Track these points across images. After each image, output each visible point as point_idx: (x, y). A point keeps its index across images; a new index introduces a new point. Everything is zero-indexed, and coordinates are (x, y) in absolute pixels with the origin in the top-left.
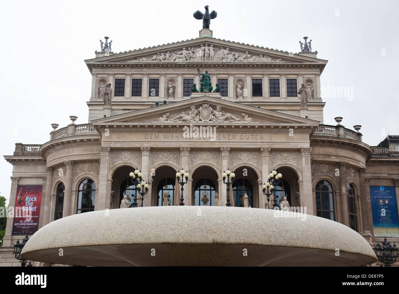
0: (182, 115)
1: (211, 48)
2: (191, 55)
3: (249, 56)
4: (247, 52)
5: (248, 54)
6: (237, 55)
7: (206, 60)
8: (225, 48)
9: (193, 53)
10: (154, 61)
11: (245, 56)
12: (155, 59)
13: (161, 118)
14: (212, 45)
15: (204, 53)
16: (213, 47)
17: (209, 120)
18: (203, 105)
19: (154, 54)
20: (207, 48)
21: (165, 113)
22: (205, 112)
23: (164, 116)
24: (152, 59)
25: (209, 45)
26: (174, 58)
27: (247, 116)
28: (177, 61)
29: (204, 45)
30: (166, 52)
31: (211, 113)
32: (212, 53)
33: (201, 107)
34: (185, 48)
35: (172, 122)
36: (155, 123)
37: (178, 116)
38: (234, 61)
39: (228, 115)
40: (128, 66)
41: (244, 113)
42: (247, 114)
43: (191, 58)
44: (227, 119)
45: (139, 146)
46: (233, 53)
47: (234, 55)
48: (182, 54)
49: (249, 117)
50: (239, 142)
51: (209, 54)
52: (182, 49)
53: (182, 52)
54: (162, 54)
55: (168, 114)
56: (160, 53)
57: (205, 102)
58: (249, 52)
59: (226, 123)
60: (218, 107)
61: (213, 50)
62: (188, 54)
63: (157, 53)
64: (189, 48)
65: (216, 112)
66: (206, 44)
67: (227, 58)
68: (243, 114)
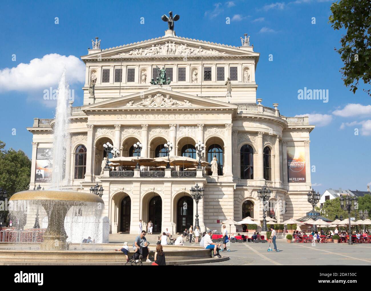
0: (142, 102)
1: (173, 44)
2: (159, 50)
3: (202, 50)
4: (200, 47)
5: (201, 49)
6: (193, 49)
7: (169, 54)
8: (184, 44)
9: (160, 48)
10: (131, 56)
11: (198, 50)
12: (131, 55)
13: (128, 104)
14: (174, 42)
15: (168, 49)
16: (175, 44)
17: (161, 105)
18: (157, 94)
19: (131, 50)
20: (170, 44)
21: (130, 101)
22: (158, 99)
23: (130, 102)
24: (129, 54)
25: (172, 42)
26: (145, 53)
27: (188, 102)
28: (148, 55)
29: (168, 43)
30: (140, 49)
31: (163, 100)
32: (174, 48)
33: (156, 96)
34: (154, 45)
35: (136, 107)
36: (124, 108)
37: (140, 103)
38: (190, 54)
39: (174, 101)
40: (112, 60)
41: (186, 99)
42: (188, 100)
43: (158, 52)
44: (173, 104)
45: (113, 124)
46: (190, 48)
47: (191, 50)
48: (151, 50)
49: (189, 102)
50: (182, 120)
51: (172, 49)
52: (151, 46)
53: (151, 48)
54: (137, 50)
55: (133, 102)
56: (135, 49)
57: (159, 92)
58: (201, 47)
59: (174, 107)
60: (167, 96)
61: (175, 46)
62: (156, 49)
63: (133, 50)
64: (157, 45)
65: (166, 99)
66: (170, 42)
67: (185, 52)
68: (185, 101)
